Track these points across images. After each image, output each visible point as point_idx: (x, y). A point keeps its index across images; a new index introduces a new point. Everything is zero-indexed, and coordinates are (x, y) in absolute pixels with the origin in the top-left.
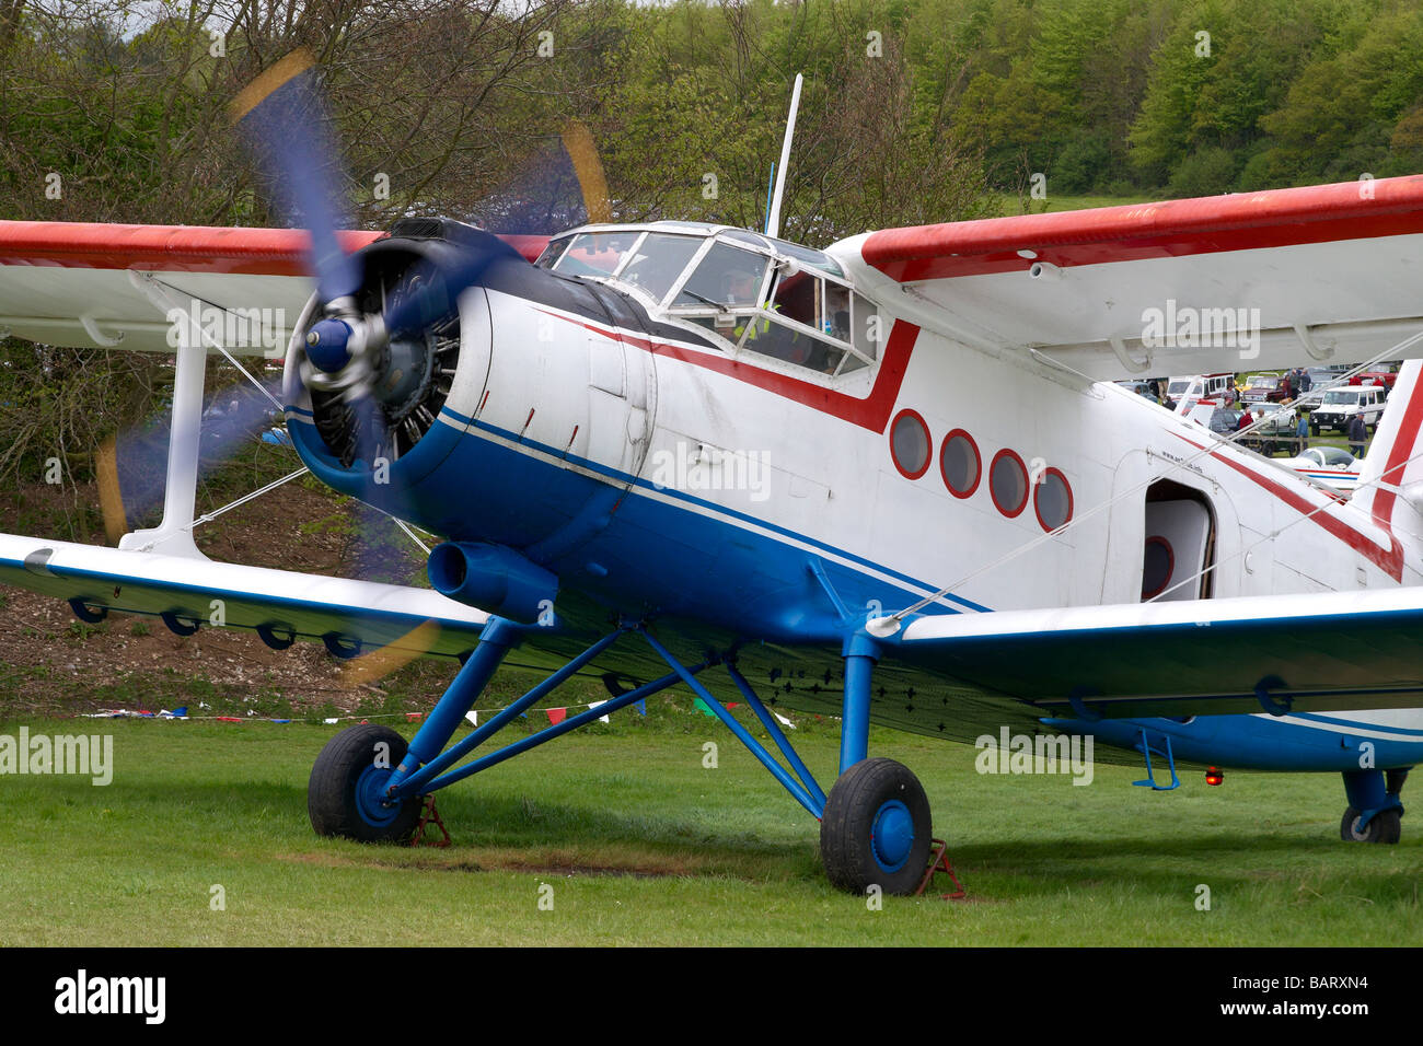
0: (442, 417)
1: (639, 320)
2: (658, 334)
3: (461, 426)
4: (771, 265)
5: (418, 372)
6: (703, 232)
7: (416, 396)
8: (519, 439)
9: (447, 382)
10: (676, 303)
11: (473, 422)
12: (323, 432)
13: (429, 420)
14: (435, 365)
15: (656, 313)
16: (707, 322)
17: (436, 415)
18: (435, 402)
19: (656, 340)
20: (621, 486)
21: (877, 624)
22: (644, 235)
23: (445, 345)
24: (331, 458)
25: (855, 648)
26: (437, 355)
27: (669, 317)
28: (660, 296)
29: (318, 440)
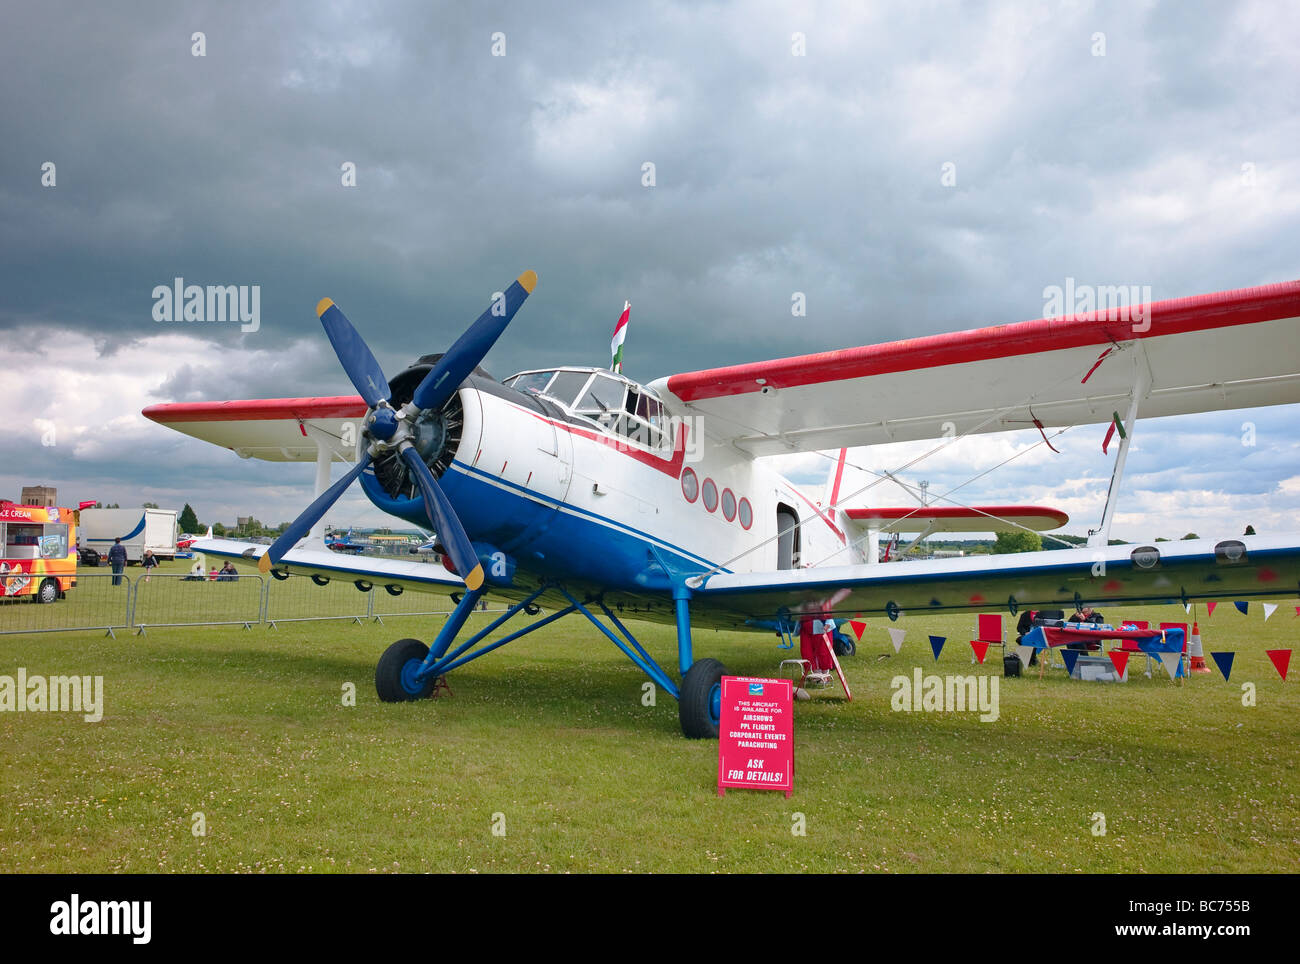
0: (453, 466)
1: (561, 415)
2: (571, 422)
3: (465, 472)
4: (627, 388)
5: (436, 440)
6: (590, 370)
7: (435, 455)
8: (498, 480)
9: (455, 446)
10: (579, 407)
11: (472, 469)
12: (379, 479)
13: (444, 469)
14: (447, 436)
15: (569, 411)
16: (595, 417)
17: (448, 466)
18: (448, 458)
19: (570, 425)
20: (554, 507)
21: (691, 582)
22: (558, 373)
23: (453, 424)
24: (384, 494)
25: (681, 595)
26: (447, 431)
27: (576, 414)
28: (570, 404)
29: (376, 484)
